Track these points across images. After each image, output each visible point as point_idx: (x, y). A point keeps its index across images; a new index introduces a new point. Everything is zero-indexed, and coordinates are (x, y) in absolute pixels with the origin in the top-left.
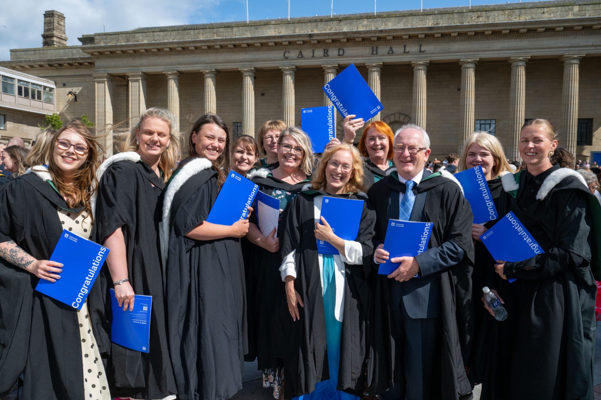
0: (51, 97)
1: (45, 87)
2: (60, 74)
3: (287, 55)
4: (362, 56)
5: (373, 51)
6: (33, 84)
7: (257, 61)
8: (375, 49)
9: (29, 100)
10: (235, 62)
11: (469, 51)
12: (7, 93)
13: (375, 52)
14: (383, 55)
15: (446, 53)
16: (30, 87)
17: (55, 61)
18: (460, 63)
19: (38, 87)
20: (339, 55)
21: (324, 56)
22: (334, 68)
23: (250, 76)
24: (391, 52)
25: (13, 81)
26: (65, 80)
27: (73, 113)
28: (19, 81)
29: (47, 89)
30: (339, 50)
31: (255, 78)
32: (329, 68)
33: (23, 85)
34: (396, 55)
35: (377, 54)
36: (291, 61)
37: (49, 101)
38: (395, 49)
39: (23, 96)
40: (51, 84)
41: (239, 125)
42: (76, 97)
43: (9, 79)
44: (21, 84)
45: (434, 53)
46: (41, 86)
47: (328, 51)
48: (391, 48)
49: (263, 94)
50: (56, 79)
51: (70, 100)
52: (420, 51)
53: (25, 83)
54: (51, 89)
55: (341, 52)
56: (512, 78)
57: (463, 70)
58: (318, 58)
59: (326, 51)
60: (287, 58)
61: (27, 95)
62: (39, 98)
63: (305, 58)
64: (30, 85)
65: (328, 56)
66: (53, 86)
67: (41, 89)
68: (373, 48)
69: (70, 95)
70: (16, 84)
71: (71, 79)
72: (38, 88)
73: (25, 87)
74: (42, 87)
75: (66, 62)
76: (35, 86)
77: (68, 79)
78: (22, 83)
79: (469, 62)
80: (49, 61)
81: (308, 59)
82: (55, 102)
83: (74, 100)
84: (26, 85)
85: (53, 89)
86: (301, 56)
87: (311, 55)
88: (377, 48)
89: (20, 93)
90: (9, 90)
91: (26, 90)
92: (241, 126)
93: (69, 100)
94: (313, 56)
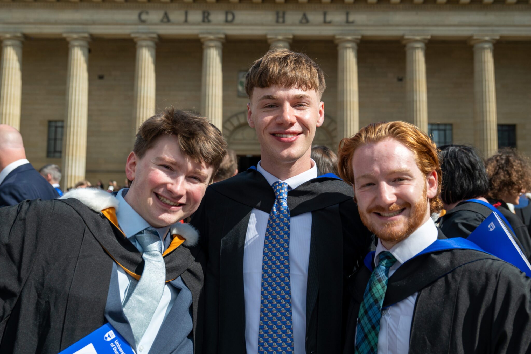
3: (144, 17)
4: (262, 25)
5: (278, 17)
7: (94, 23)
8: (281, 15)
10: (56, 23)
11: (416, 25)
13: (281, 20)
14: (293, 25)
15: (384, 26)
18: (404, 42)
20: (226, 21)
21: (204, 21)
22: (219, 39)
23: (81, 47)
24: (305, 21)
30: (227, 13)
31: (90, 51)
32: (211, 40)
34: (313, 25)
35: (284, 22)
36: (151, 27)
38: (311, 17)
41: (59, 124)
45: (367, 26)
47: (209, 14)
48: (305, 15)
49: (101, 77)
52: (347, 22)
55: (230, 17)
56: (477, 65)
57: (408, 52)
58: (194, 24)
59: (206, 15)
60: (143, 22)
63: (174, 24)
65: (209, 21)
68: (278, 13)
79: (417, 41)
81: (179, 24)
86: (166, 20)
87: (182, 18)
88: (284, 14)
92: (62, 127)
94: (186, 21)
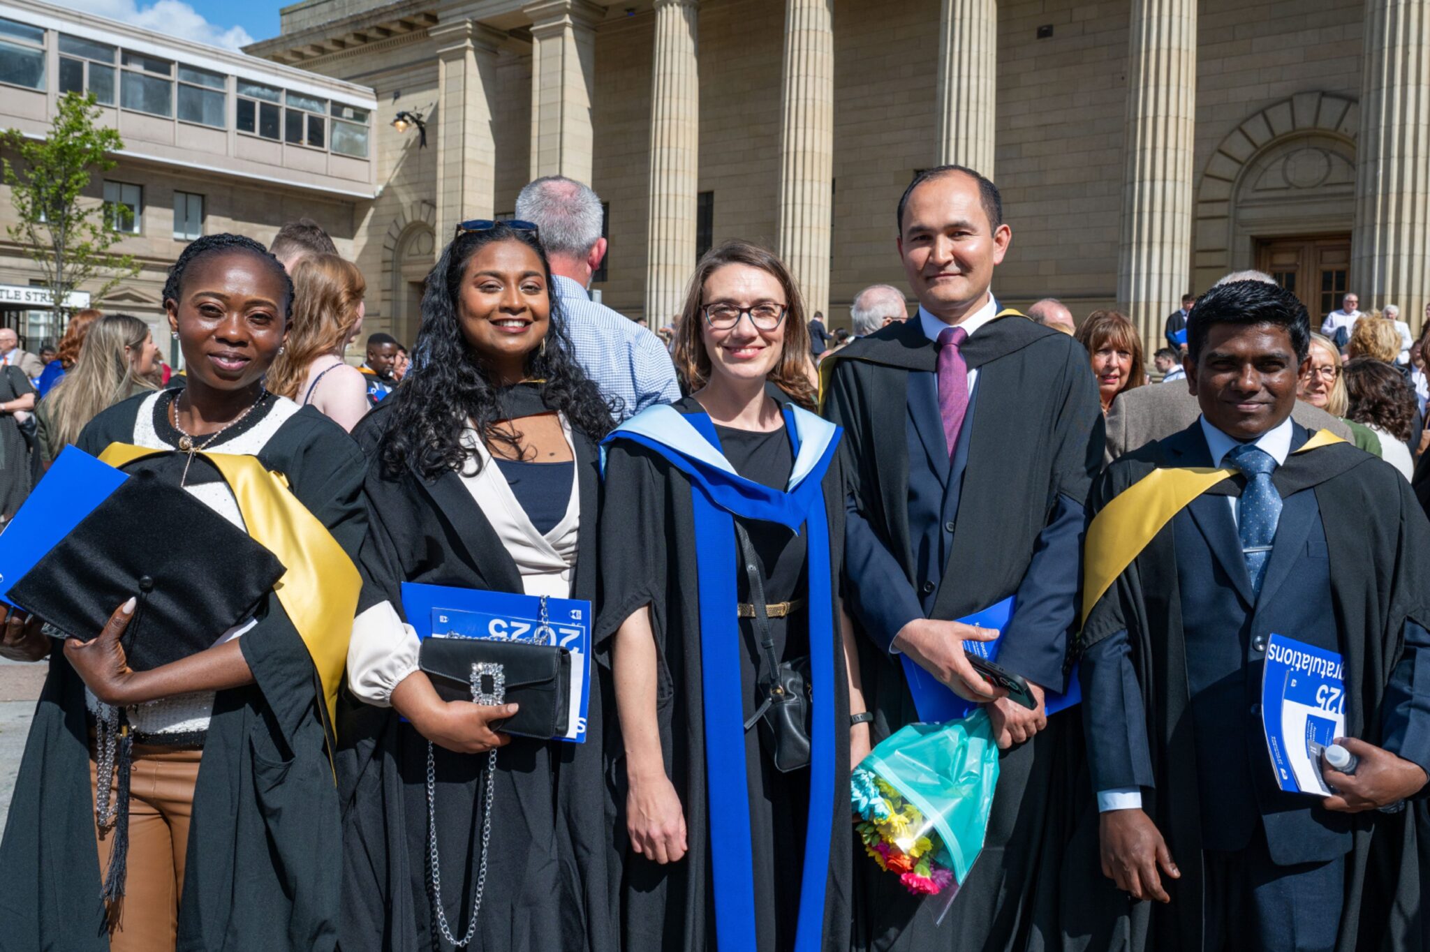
0: (359, 137)
1: (338, 108)
2: (389, 64)
6: (290, 93)
9: (279, 146)
12: (200, 120)
16: (284, 103)
17: (369, 18)
19: (314, 104)
25: (222, 85)
26: (397, 80)
27: (417, 183)
28: (242, 82)
29: (347, 113)
33: (258, 96)
37: (353, 151)
39: (257, 133)
40: (360, 97)
42: (423, 131)
43: (205, 77)
44: (250, 94)
46: (322, 101)
50: (378, 81)
51: (412, 141)
53: (267, 92)
54: (361, 114)
61: (270, 131)
62: (317, 137)
64: (283, 95)
66: (370, 104)
67: (326, 114)
69: (401, 123)
70: (232, 95)
71: (412, 73)
72: (311, 109)
73: (262, 104)
74: (328, 106)
75: (395, 17)
76: (302, 101)
77: (405, 75)
78: (255, 89)
80: (356, 20)
82: (373, 154)
83: (418, 144)
84: (269, 99)
85: (368, 111)
89: (245, 122)
90: (205, 112)
91: (270, 114)
93: (408, 141)
